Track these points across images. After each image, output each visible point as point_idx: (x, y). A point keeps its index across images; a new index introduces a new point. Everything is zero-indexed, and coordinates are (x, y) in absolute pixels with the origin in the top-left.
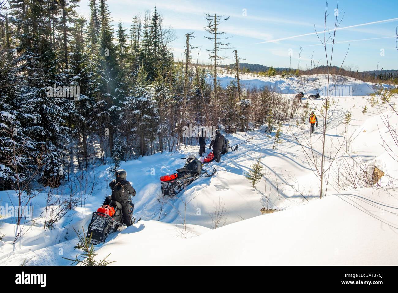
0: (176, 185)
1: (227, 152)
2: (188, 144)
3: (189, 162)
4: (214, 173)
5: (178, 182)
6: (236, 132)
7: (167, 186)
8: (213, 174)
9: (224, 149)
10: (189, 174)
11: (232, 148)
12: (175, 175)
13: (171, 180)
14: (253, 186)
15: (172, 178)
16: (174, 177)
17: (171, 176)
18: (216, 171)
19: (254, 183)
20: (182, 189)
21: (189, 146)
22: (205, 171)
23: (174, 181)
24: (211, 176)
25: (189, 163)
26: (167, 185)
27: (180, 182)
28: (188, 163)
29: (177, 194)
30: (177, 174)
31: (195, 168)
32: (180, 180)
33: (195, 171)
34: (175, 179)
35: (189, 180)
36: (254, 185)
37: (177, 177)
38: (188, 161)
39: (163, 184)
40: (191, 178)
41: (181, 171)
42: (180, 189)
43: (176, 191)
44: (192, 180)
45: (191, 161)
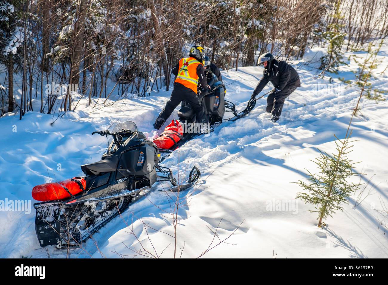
0: (82, 215)
1: (220, 120)
2: (94, 94)
3: (118, 144)
4: (194, 181)
5: (87, 204)
6: (237, 67)
7: (56, 217)
8: (191, 182)
9: (212, 110)
10: (120, 181)
11: (233, 109)
12: (78, 182)
13: (66, 199)
14: (320, 223)
15: (70, 190)
16: (76, 190)
17: (67, 185)
18: (199, 174)
19: (323, 212)
20: (99, 227)
21: (101, 101)
22: (166, 175)
23: (75, 201)
24: (185, 189)
25: (119, 147)
26: (55, 212)
27: (93, 205)
28: (115, 147)
29: (84, 241)
30: (86, 179)
31: (139, 163)
32: (93, 199)
33: (139, 173)
34: (79, 195)
35: (119, 199)
36: (323, 220)
37: (84, 187)
38: (116, 142)
39: (39, 210)
40: (127, 193)
41: (97, 171)
42: (91, 228)
43: (82, 233)
44: (129, 201)
45: (127, 142)
